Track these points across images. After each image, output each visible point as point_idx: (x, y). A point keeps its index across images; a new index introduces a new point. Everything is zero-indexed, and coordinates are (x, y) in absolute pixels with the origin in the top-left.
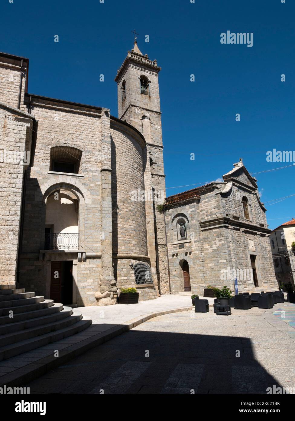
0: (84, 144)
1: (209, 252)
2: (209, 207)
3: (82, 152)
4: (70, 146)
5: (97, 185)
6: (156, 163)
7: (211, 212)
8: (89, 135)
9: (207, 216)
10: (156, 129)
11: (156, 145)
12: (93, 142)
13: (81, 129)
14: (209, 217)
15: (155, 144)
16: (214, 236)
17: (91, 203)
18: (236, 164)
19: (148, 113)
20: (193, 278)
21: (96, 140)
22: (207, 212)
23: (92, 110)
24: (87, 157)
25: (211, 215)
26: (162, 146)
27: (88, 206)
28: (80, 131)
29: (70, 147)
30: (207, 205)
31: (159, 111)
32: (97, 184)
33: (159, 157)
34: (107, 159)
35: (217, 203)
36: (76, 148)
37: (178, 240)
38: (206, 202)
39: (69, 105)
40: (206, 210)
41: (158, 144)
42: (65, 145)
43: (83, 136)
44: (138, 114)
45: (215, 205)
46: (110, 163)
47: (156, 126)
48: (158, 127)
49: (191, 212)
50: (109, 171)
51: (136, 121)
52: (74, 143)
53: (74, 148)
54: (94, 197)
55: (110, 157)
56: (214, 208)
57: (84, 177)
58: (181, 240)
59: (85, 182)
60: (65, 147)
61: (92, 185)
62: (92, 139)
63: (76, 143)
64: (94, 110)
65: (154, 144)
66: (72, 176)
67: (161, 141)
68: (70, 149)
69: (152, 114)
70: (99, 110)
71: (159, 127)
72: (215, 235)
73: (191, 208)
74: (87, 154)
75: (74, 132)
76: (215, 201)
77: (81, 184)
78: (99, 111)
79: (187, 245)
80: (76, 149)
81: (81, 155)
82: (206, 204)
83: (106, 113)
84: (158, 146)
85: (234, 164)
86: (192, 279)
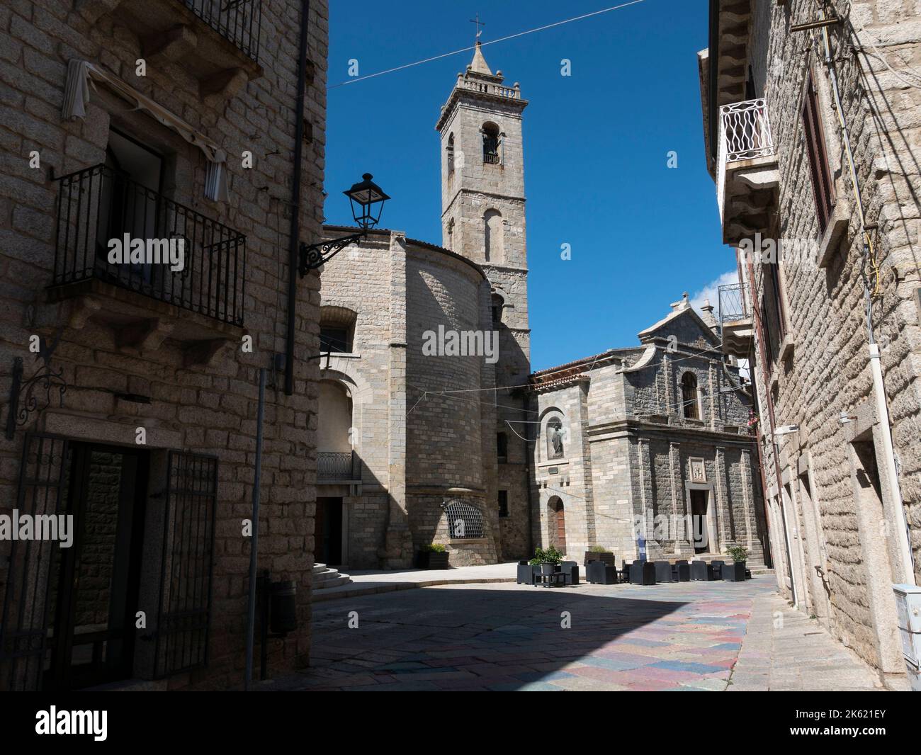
0: (360, 299)
1: (601, 485)
2: (604, 398)
3: (356, 314)
4: (336, 304)
5: (382, 371)
6: (513, 307)
7: (607, 408)
8: (369, 282)
9: (600, 415)
10: (515, 235)
11: (514, 268)
12: (377, 294)
13: (355, 272)
14: (604, 417)
15: (511, 267)
16: (609, 454)
17: (370, 401)
18: (674, 304)
19: (497, 203)
20: (571, 531)
21: (382, 290)
22: (600, 407)
23: (374, 236)
24: (365, 322)
25: (607, 412)
26: (526, 269)
27: (367, 407)
28: (353, 276)
29: (336, 307)
30: (601, 394)
31: (522, 196)
32: (382, 369)
33: (519, 293)
34: (398, 325)
35: (617, 391)
36: (347, 307)
37: (549, 459)
38: (599, 388)
39: (333, 232)
40: (599, 403)
41: (516, 267)
42: (329, 303)
43: (358, 285)
44: (477, 208)
45: (614, 396)
46: (404, 331)
47: (514, 229)
48: (518, 230)
49: (571, 405)
50: (403, 346)
51: (472, 221)
52: (343, 299)
53: (343, 308)
54: (377, 391)
55: (404, 321)
56: (613, 400)
57: (360, 358)
58: (555, 458)
59: (361, 366)
60: (329, 306)
61: (373, 371)
62: (375, 290)
63: (347, 299)
64: (377, 236)
65: (508, 267)
66: (339, 357)
67: (524, 259)
68: (337, 310)
69: (507, 203)
70: (386, 234)
71: (520, 230)
72: (612, 452)
73: (571, 399)
74: (365, 317)
75: (342, 280)
76: (614, 388)
77: (356, 371)
78: (386, 236)
79: (562, 468)
80: (347, 309)
81: (355, 319)
82: (600, 391)
83: (399, 240)
84: (517, 271)
85: (671, 305)
86: (569, 532)
